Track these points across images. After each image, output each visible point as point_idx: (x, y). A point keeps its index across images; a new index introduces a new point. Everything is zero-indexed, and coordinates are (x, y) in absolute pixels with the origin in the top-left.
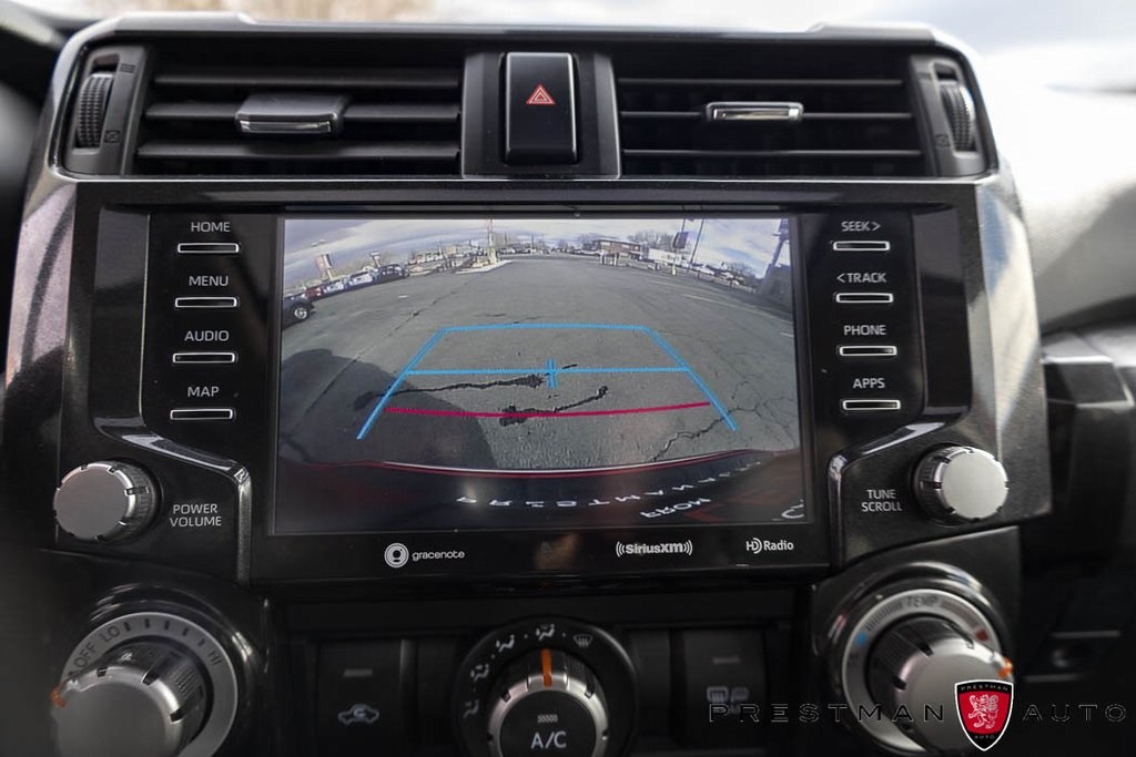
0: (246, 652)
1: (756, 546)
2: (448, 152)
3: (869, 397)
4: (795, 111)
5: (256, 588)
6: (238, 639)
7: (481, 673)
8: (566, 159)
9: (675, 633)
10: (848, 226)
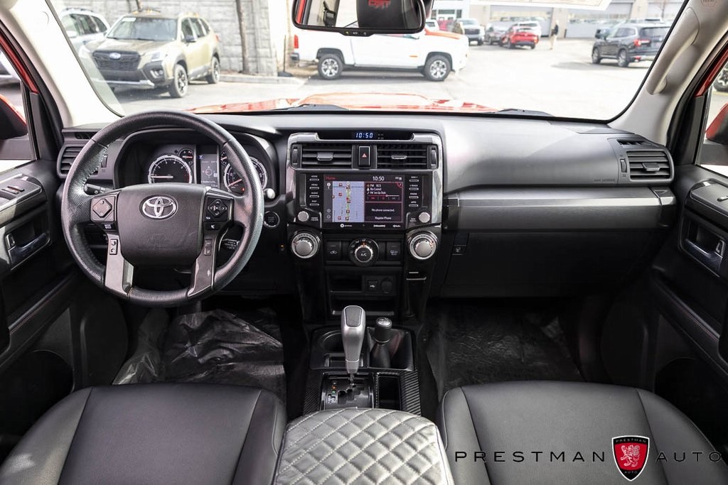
0: (319, 240)
1: (394, 226)
2: (349, 163)
3: (414, 204)
4: (405, 157)
5: (320, 230)
6: (317, 237)
7: (353, 246)
8: (368, 166)
9: (386, 242)
10: (412, 177)
